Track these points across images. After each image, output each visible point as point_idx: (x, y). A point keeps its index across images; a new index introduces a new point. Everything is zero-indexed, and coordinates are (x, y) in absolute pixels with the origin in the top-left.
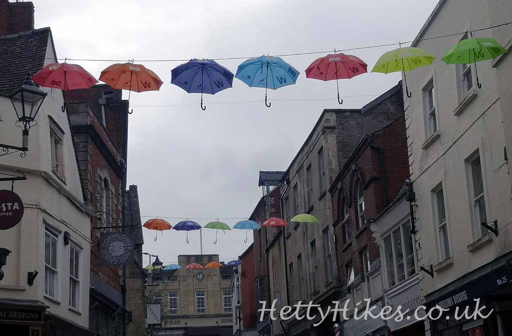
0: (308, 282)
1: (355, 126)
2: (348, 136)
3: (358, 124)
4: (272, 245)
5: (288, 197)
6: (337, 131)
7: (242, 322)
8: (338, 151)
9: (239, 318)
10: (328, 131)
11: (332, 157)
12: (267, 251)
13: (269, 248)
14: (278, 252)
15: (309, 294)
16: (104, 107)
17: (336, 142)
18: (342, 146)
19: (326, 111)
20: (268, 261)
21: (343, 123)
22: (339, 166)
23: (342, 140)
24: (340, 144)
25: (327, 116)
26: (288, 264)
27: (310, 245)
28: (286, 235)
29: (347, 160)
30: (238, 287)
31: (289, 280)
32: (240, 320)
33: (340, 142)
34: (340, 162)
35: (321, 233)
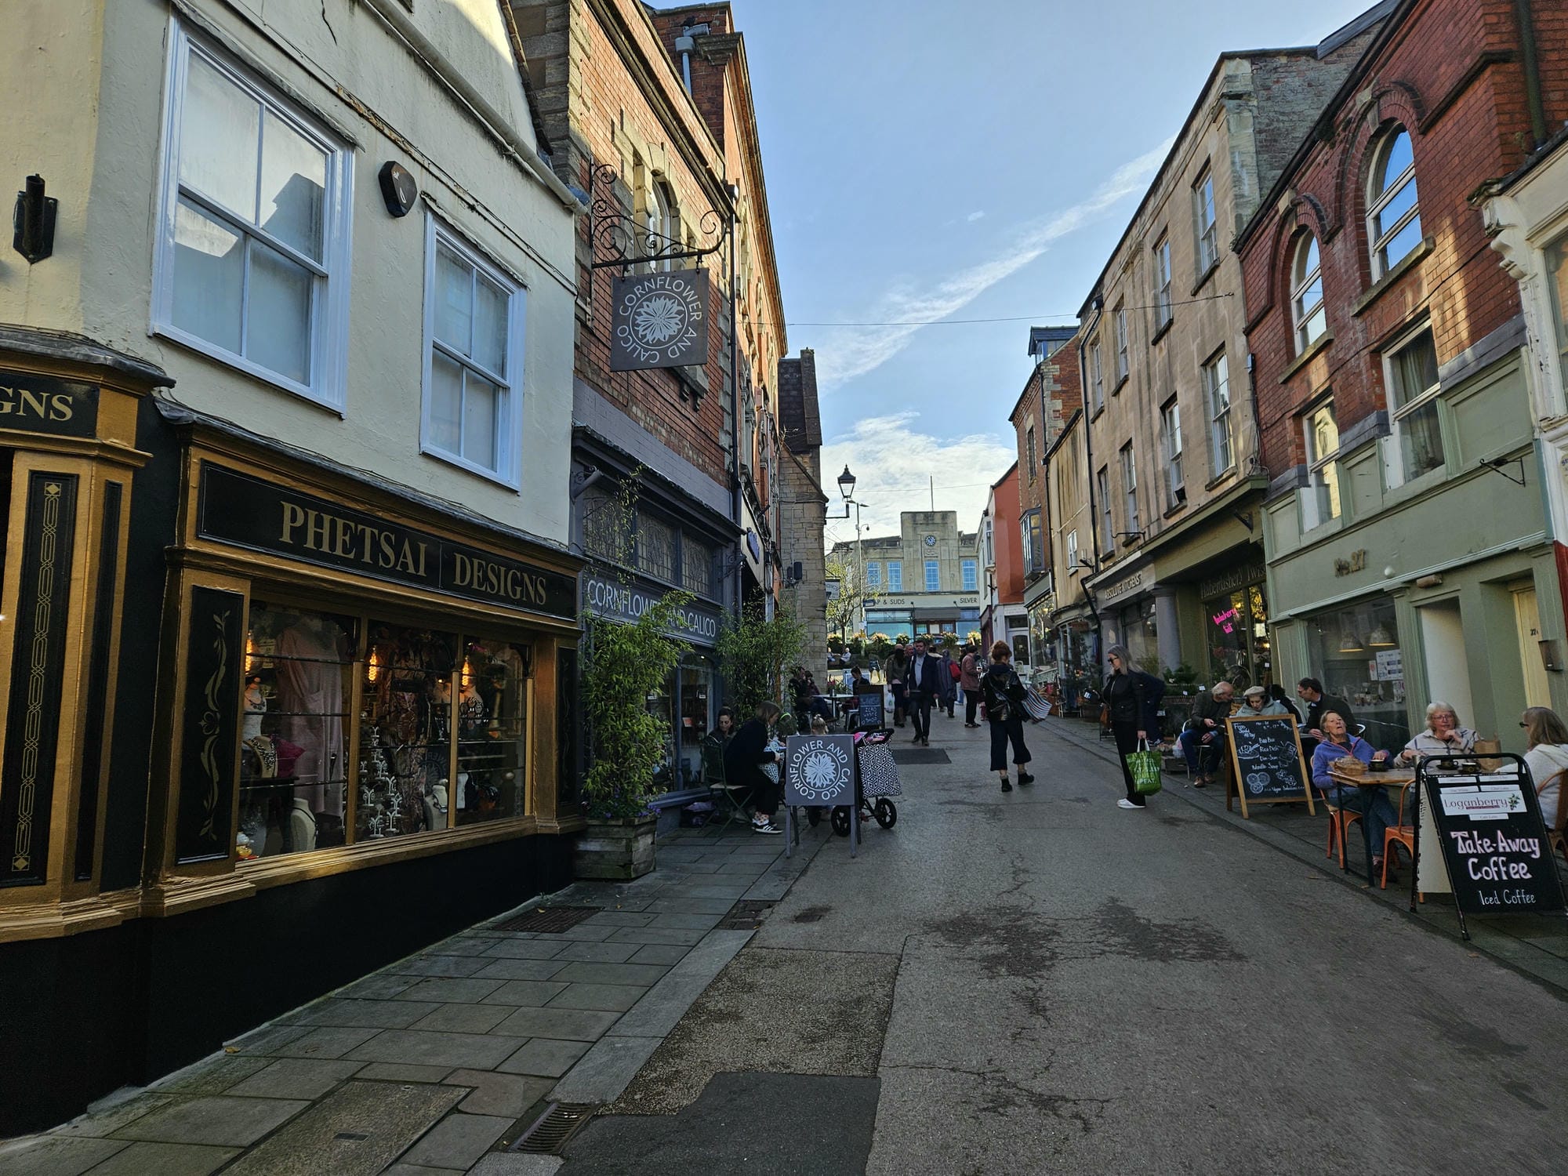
0: (1152, 492)
1: (1300, 90)
2: (1283, 114)
3: (1310, 85)
4: (1056, 448)
5: (1097, 338)
6: (1255, 103)
7: (996, 593)
8: (1258, 153)
9: (991, 586)
10: (1231, 104)
11: (1242, 166)
12: (1047, 461)
13: (1050, 454)
14: (1070, 455)
15: (1154, 517)
16: (690, 57)
17: (1251, 130)
18: (1267, 140)
19: (1225, 57)
20: (1047, 478)
21: (1269, 83)
22: (1261, 189)
23: (1268, 125)
24: (1263, 136)
25: (1229, 68)
26: (1096, 470)
27: (1156, 411)
28: (1091, 416)
29: (1280, 172)
30: (989, 538)
31: (1097, 502)
32: (992, 589)
33: (1260, 132)
34: (1261, 179)
35: (1197, 369)
